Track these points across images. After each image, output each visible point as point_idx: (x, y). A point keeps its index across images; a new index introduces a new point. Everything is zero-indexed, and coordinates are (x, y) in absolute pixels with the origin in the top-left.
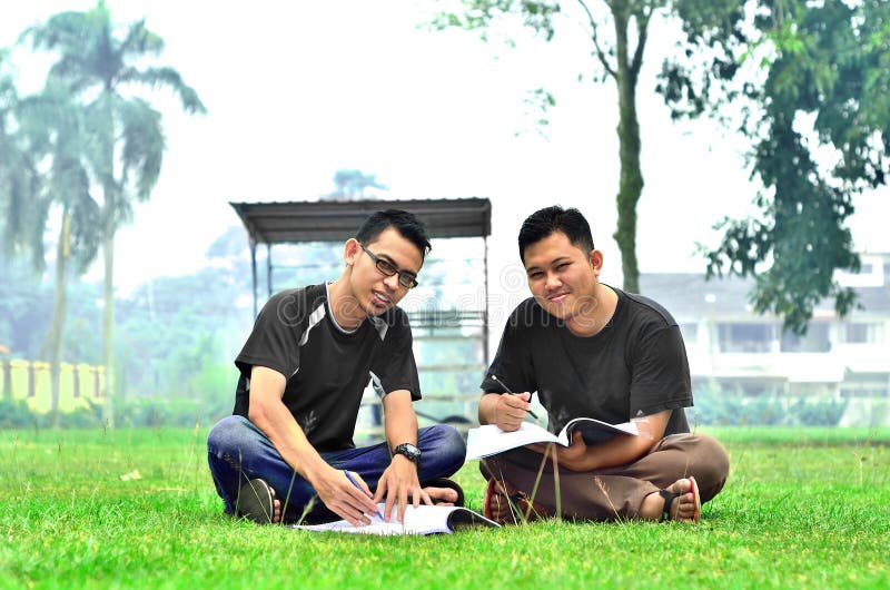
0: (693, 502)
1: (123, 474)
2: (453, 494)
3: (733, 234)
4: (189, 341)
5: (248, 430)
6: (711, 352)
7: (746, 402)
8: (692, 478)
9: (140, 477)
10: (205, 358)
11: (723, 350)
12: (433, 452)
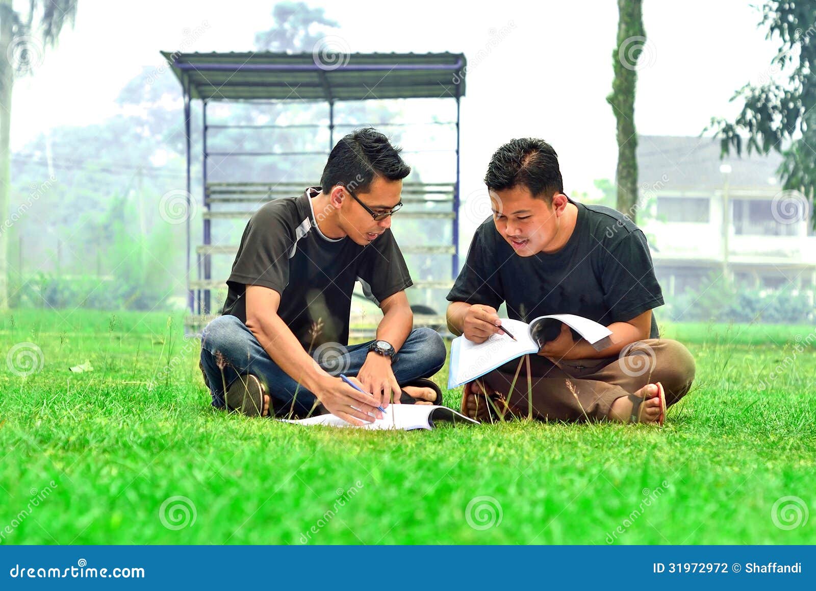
0: (660, 406)
1: (74, 366)
2: (433, 394)
3: (751, 104)
4: (94, 205)
5: (241, 330)
6: (724, 233)
7: (764, 293)
8: (659, 384)
9: (92, 369)
10: (116, 226)
11: (739, 231)
12: (415, 355)
